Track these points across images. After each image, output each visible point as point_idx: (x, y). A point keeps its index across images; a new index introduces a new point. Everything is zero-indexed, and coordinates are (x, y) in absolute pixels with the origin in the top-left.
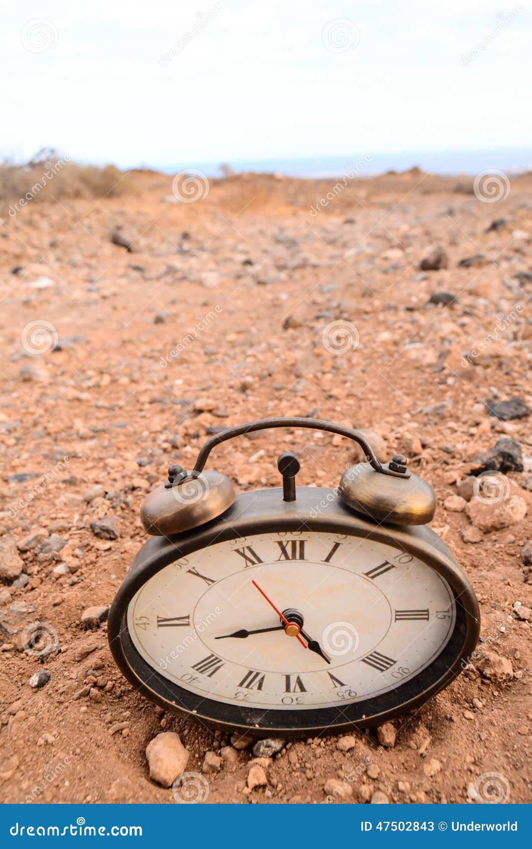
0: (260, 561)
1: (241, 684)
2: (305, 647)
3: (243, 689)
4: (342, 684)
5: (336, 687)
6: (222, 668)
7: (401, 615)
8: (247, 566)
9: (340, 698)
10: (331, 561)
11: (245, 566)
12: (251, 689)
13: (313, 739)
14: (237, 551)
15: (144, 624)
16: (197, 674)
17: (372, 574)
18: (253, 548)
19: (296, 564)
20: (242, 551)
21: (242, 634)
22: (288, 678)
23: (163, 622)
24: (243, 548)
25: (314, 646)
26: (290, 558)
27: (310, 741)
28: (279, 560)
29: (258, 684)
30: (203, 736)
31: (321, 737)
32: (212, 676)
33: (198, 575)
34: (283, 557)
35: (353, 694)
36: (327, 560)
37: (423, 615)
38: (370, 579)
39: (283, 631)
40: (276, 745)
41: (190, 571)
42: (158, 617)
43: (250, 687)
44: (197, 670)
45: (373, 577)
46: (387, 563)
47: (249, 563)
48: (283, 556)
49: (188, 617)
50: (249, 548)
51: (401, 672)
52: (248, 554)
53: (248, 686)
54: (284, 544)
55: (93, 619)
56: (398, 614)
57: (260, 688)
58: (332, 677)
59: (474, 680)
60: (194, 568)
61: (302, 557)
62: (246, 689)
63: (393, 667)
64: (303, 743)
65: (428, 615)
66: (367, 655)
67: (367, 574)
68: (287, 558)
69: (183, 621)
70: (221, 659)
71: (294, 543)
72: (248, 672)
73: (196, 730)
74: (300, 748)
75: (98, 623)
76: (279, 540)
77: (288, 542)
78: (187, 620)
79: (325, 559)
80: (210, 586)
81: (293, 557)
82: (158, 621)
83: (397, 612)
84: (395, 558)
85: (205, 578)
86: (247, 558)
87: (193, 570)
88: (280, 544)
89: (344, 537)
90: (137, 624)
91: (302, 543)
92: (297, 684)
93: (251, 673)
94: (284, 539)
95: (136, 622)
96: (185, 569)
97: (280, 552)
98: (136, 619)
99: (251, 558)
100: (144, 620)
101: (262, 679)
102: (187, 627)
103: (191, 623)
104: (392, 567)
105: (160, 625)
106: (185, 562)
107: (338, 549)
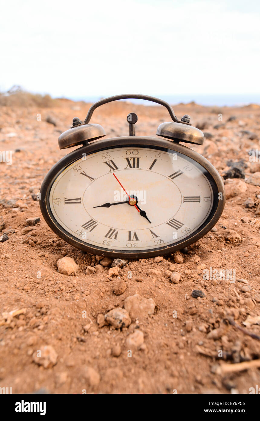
0: (117, 168)
1: (106, 236)
2: (139, 212)
3: (107, 239)
4: (157, 236)
5: (154, 238)
6: (96, 227)
7: (187, 199)
8: (111, 171)
9: (155, 244)
10: (152, 169)
12: (111, 238)
13: (142, 259)
14: (106, 163)
15: (58, 202)
16: (84, 230)
17: (173, 176)
19: (135, 170)
20: (108, 163)
21: (107, 205)
22: (130, 233)
23: (68, 201)
24: (109, 161)
25: (143, 214)
26: (132, 167)
27: (140, 260)
28: (127, 168)
29: (114, 236)
30: (86, 261)
31: (146, 258)
32: (92, 231)
33: (86, 175)
34: (129, 167)
35: (162, 242)
36: (150, 168)
37: (197, 199)
38: (172, 179)
39: (127, 204)
40: (124, 262)
41: (82, 173)
42: (65, 198)
43: (111, 237)
44: (84, 228)
45: (173, 178)
46: (180, 171)
47: (112, 170)
48: (129, 166)
49: (80, 199)
50: (112, 161)
51: (187, 230)
52: (111, 164)
53: (109, 237)
54: (129, 159)
55: (32, 221)
57: (115, 238)
58: (152, 232)
59: (222, 242)
60: (84, 172)
61: (138, 167)
62: (109, 239)
63: (182, 227)
64: (137, 262)
65: (200, 199)
66: (170, 220)
67: (170, 176)
68: (131, 167)
69: (77, 201)
70: (96, 222)
71: (134, 159)
73: (83, 258)
74: (135, 263)
76: (127, 157)
77: (131, 158)
78: (79, 200)
79: (149, 168)
80: (92, 182)
81: (134, 167)
82: (65, 201)
83: (184, 197)
84: (184, 168)
85: (89, 177)
86: (111, 167)
87: (83, 173)
88: (127, 159)
89: (159, 156)
90: (54, 202)
91: (138, 159)
92: (134, 236)
93: (111, 230)
94: (129, 157)
95: (54, 201)
96: (79, 172)
97: (127, 164)
98: (54, 199)
99: (113, 166)
100: (58, 200)
101: (117, 233)
102: (80, 204)
103: (82, 202)
104: (182, 173)
105: (66, 203)
106: (79, 168)
107: (156, 163)
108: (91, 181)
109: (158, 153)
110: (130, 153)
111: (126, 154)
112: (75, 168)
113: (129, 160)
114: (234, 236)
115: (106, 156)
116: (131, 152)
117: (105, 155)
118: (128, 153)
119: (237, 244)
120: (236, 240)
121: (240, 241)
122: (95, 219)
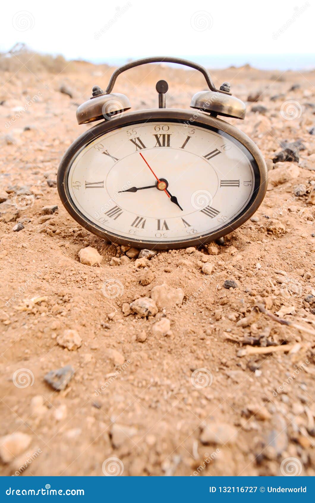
0: (144, 147)
1: (132, 225)
2: (169, 197)
3: (133, 228)
4: (189, 226)
5: (186, 227)
6: (121, 215)
7: (224, 183)
8: (137, 150)
9: (187, 234)
10: (185, 147)
11: (136, 150)
12: (138, 228)
13: (172, 250)
14: (132, 140)
15: (78, 186)
16: (107, 218)
17: (209, 156)
18: (140, 139)
19: (165, 149)
20: (134, 140)
21: (134, 190)
22: (159, 221)
23: (88, 185)
24: (135, 139)
25: (174, 200)
26: (162, 145)
27: (170, 251)
28: (155, 147)
29: (142, 225)
30: (111, 252)
31: (177, 249)
32: (116, 220)
33: (109, 155)
34: (158, 145)
35: (195, 232)
36: (183, 147)
37: (235, 183)
38: (207, 160)
39: (155, 188)
40: (152, 253)
41: (104, 153)
42: (86, 182)
43: (138, 226)
44: (108, 215)
45: (208, 159)
46: (217, 150)
47: (138, 148)
48: (158, 143)
49: (103, 182)
50: (138, 139)
51: (223, 219)
52: (138, 142)
53: (136, 226)
54: (159, 136)
55: (49, 209)
56: (222, 182)
57: (143, 227)
58: (183, 220)
59: (264, 232)
60: (106, 151)
61: (168, 145)
62: (136, 228)
63: (218, 215)
64: (167, 253)
65: (239, 183)
67: (206, 156)
68: (160, 145)
69: (99, 185)
70: (121, 209)
71: (164, 136)
72: (137, 217)
73: (107, 249)
74: (165, 254)
75: (51, 212)
76: (156, 134)
77: (161, 135)
78: (102, 184)
79: (181, 147)
80: (116, 163)
81: (164, 145)
83: (221, 181)
84: (221, 147)
85: (113, 157)
86: (137, 145)
87: (106, 152)
88: (156, 136)
89: (193, 132)
91: (169, 136)
92: (164, 225)
93: (138, 218)
94: (158, 133)
95: (73, 185)
96: (102, 151)
97: (156, 142)
98: (73, 183)
99: (139, 144)
100: (78, 184)
101: (145, 221)
103: (105, 186)
104: (220, 152)
105: (87, 187)
106: (101, 146)
107: (189, 141)
109: (192, 129)
111: (155, 130)
112: (96, 146)
113: (159, 137)
114: (277, 227)
115: (132, 133)
116: (161, 128)
117: (130, 131)
118: (157, 129)
119: (281, 235)
120: (279, 231)
121: (284, 232)
122: (120, 205)
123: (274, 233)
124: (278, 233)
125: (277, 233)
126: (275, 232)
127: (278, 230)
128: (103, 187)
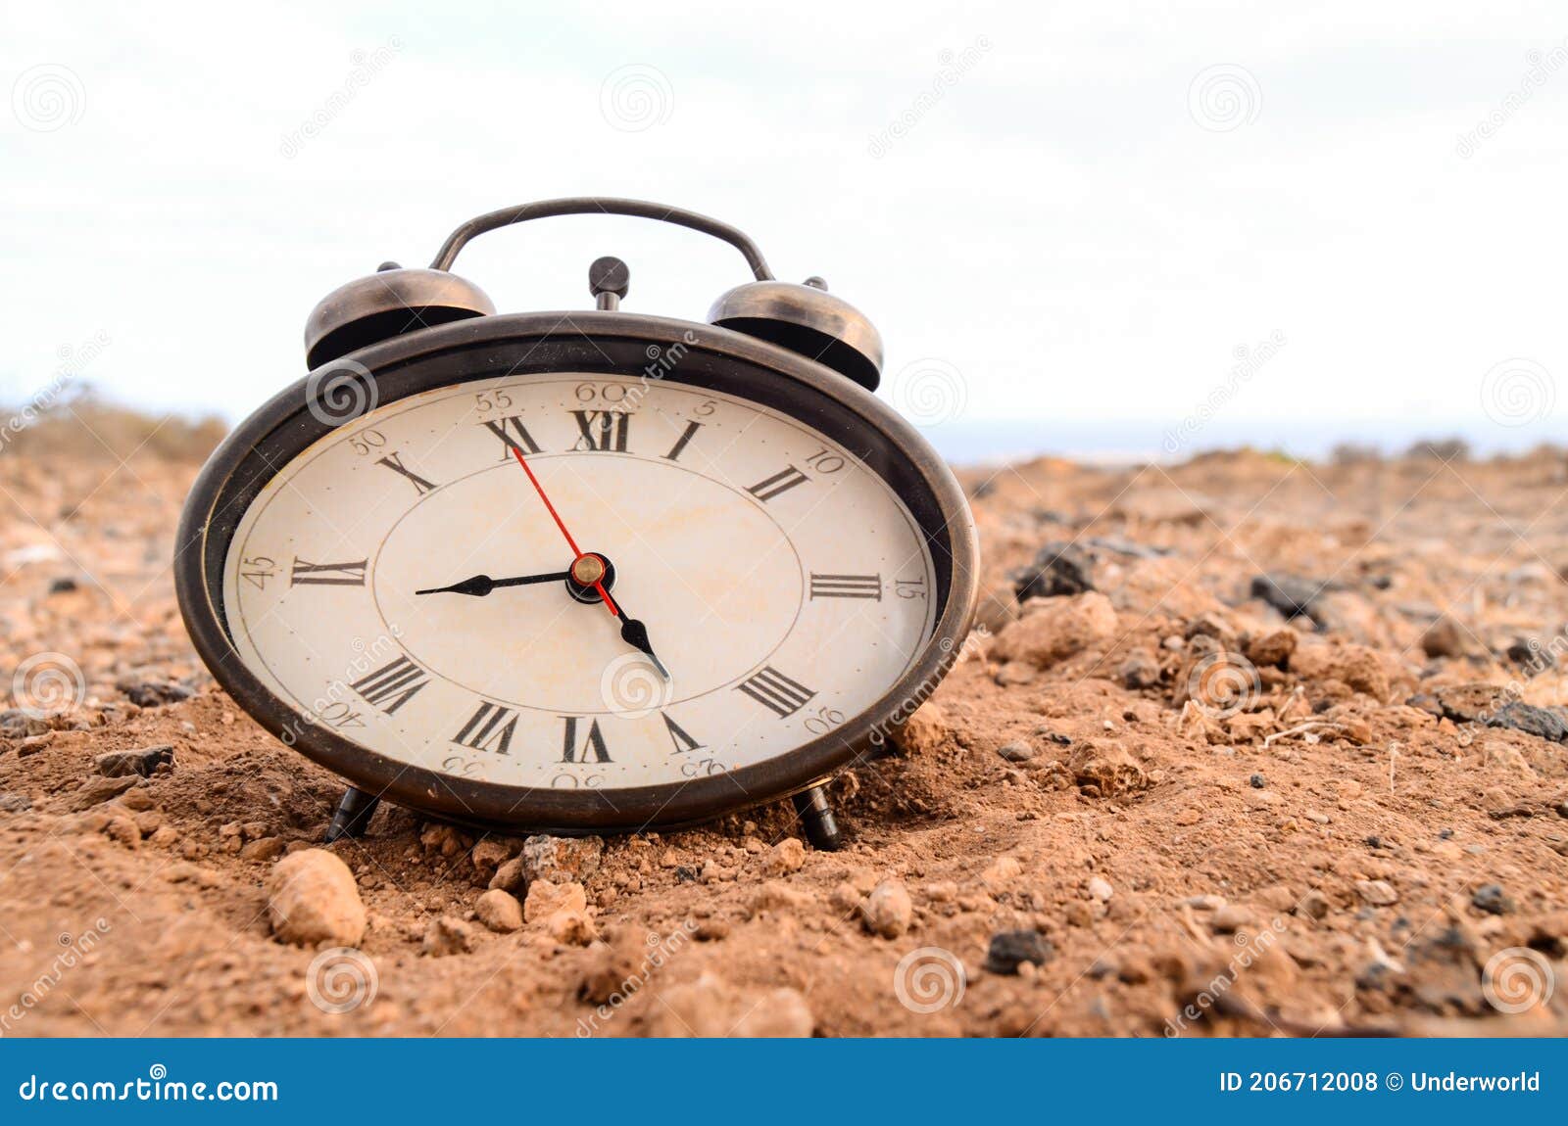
0: (535, 449)
1: (459, 739)
3: (464, 748)
4: (692, 744)
5: (678, 750)
6: (418, 694)
7: (826, 586)
8: (507, 458)
10: (680, 457)
11: (503, 456)
12: (483, 749)
14: (491, 425)
15: (262, 574)
16: (361, 705)
17: (766, 490)
18: (524, 422)
19: (610, 459)
20: (499, 425)
21: (481, 586)
22: (571, 725)
23: (305, 574)
24: (504, 420)
25: (634, 632)
26: (598, 446)
28: (575, 449)
29: (499, 738)
32: (394, 713)
33: (401, 470)
34: (583, 445)
36: (673, 455)
37: (865, 587)
38: (760, 502)
41: (385, 461)
42: (296, 561)
43: (480, 746)
44: (363, 693)
45: (764, 498)
46: (793, 470)
47: (512, 452)
48: (584, 440)
49: (363, 565)
50: (515, 421)
51: (825, 720)
52: (512, 432)
53: (474, 744)
54: (588, 416)
56: (816, 582)
57: (503, 747)
58: (670, 722)
60: (394, 454)
61: (622, 446)
62: (471, 749)
63: (808, 705)
65: (879, 587)
66: (751, 675)
67: (754, 490)
68: (593, 448)
69: (349, 573)
70: (424, 669)
72: (480, 705)
76: (579, 408)
77: (596, 413)
78: (359, 571)
79: (667, 453)
80: (424, 496)
81: (605, 445)
82: (296, 570)
83: (814, 577)
84: (808, 460)
85: (414, 478)
86: (508, 441)
87: (392, 459)
88: (580, 416)
89: (710, 410)
90: (244, 574)
91: (624, 419)
92: (590, 742)
93: (486, 707)
94: (588, 408)
95: (245, 568)
96: (376, 454)
97: (580, 434)
98: (246, 562)
99: (518, 442)
100: (264, 566)
101: (512, 725)
102: (358, 588)
103: (368, 580)
104: (803, 478)
105: (295, 581)
106: (378, 440)
107: (695, 436)
108: (422, 493)
109: (706, 400)
110: (594, 394)
111: (578, 395)
112: (358, 439)
113: (588, 420)
114: (1113, 761)
115: (493, 400)
116: (598, 391)
117: (489, 396)
118: (585, 394)
119: (1131, 796)
120: (1122, 782)
121: (1144, 785)
122: (420, 655)
123: (1107, 792)
124: (1121, 787)
125: (1117, 789)
126: (1109, 784)
127: (1121, 776)
128: (361, 583)
